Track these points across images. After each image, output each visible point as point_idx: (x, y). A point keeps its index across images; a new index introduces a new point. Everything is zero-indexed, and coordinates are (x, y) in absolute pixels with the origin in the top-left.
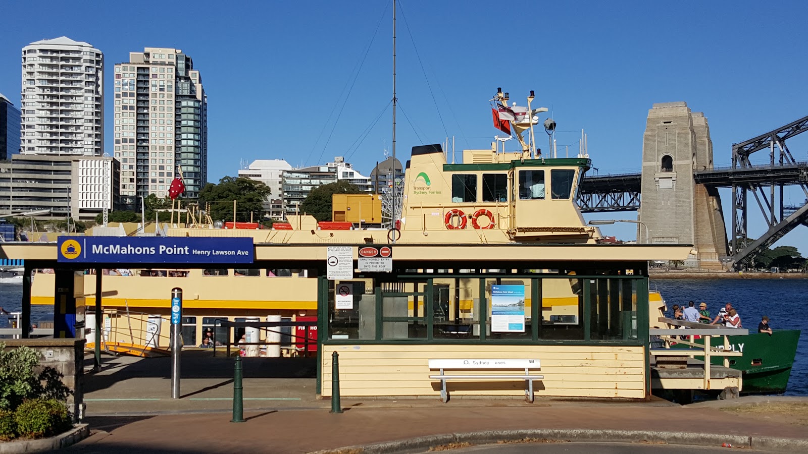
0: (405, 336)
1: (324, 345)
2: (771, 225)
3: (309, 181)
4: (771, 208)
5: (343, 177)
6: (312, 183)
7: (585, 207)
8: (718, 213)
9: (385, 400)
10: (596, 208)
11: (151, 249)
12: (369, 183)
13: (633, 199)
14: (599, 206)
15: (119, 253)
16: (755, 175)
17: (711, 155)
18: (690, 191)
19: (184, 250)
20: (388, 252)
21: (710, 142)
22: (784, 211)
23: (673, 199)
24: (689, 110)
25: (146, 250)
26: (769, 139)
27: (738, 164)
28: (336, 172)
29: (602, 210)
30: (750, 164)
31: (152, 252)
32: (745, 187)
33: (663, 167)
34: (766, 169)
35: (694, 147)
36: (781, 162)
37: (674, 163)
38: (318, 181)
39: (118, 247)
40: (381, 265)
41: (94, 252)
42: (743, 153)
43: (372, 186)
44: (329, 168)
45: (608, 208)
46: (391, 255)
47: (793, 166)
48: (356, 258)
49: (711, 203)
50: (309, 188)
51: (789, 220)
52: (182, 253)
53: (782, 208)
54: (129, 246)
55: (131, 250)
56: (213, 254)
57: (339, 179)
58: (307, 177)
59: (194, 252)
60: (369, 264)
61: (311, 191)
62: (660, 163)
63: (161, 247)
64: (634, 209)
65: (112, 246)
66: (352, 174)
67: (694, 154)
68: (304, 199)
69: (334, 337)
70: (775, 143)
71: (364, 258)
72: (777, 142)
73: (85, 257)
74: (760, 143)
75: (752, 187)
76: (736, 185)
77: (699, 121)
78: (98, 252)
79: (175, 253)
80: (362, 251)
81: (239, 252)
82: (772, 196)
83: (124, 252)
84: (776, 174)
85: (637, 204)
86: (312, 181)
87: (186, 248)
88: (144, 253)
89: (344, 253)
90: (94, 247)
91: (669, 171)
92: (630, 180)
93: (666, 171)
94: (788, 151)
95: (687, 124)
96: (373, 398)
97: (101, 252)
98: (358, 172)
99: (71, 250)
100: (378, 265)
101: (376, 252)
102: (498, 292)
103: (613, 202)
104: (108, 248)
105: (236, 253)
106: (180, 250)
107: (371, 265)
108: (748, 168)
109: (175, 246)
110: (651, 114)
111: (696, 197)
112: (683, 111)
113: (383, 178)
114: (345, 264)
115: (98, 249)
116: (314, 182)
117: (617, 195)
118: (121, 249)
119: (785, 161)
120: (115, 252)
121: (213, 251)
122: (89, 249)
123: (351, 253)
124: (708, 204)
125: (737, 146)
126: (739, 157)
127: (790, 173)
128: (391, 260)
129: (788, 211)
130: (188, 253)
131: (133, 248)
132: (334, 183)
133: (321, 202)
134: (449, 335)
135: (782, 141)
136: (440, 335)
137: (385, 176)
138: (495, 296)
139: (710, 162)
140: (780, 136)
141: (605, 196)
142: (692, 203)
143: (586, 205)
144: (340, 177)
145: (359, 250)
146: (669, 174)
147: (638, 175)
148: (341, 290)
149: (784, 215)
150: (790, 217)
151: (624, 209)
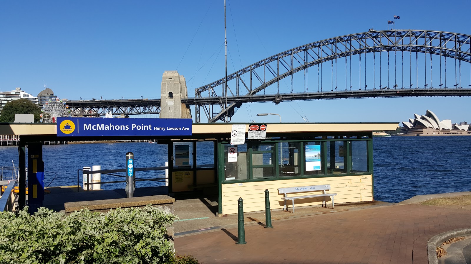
0: (261, 176)
1: (223, 184)
2: (209, 120)
3: (5, 98)
4: (209, 114)
5: (23, 97)
6: (7, 100)
7: (137, 112)
8: (190, 115)
9: (256, 213)
10: (142, 112)
11: (126, 127)
12: (37, 100)
13: (157, 109)
14: (143, 112)
15: (103, 129)
16: (203, 101)
17: (187, 93)
18: (179, 106)
19: (149, 127)
20: (264, 127)
21: (186, 87)
22: (213, 114)
23: (173, 109)
24: (178, 74)
25: (123, 127)
26: (208, 87)
27: (197, 96)
28: (19, 94)
29: (145, 114)
30: (201, 96)
31: (127, 128)
32: (200, 105)
33: (169, 97)
34: (207, 98)
35: (181, 89)
36: (212, 96)
37: (173, 95)
38: (10, 98)
39: (103, 125)
40: (260, 135)
41: (85, 129)
42: (199, 92)
43: (38, 102)
44: (16, 92)
45: (147, 112)
46: (266, 129)
47: (217, 98)
48: (247, 131)
49: (187, 111)
50: (6, 102)
51: (215, 118)
52: (147, 129)
53: (213, 113)
54: (111, 124)
55: (112, 127)
56: (167, 129)
57: (21, 97)
58: (4, 96)
59: (155, 128)
60: (254, 135)
61: (7, 104)
62: (168, 95)
63: (133, 125)
64: (158, 113)
65: (98, 125)
66: (28, 96)
67: (181, 92)
68: (3, 107)
69: (227, 179)
70: (210, 88)
71: (251, 131)
72: (211, 88)
73: (78, 133)
74: (205, 88)
75: (202, 105)
76: (197, 104)
77: (182, 79)
78: (88, 129)
79: (142, 129)
80: (251, 127)
81: (183, 128)
82: (210, 109)
83: (107, 128)
84: (211, 101)
85: (159, 111)
86: (7, 98)
87: (150, 126)
88: (121, 129)
89: (241, 129)
90: (85, 125)
91: (172, 98)
92: (156, 101)
93: (170, 98)
94: (214, 92)
95: (178, 80)
96: (249, 213)
97: (90, 129)
98: (31, 95)
99: (67, 127)
100: (258, 135)
101: (258, 128)
102: (309, 149)
103: (149, 110)
104: (95, 126)
105: (182, 129)
106: (146, 127)
107: (255, 135)
108: (200, 98)
109: (142, 124)
110: (164, 75)
111: (182, 108)
112: (176, 75)
113: (44, 98)
114: (241, 135)
115: (88, 127)
116: (8, 99)
117: (151, 107)
118: (105, 127)
119: (213, 95)
120: (100, 129)
121: (167, 127)
122: (81, 126)
123: (245, 128)
124: (186, 112)
125: (197, 89)
126: (197, 93)
127: (216, 100)
128: (265, 132)
129: (215, 114)
130: (151, 129)
131: (113, 126)
132: (19, 100)
133: (12, 109)
134: (286, 174)
135: (212, 88)
136: (282, 174)
137: (45, 97)
138: (308, 151)
139: (187, 95)
140: (213, 86)
141: (146, 108)
142: (180, 111)
143: (138, 111)
144: (22, 97)
145: (249, 126)
146: (171, 100)
147: (159, 100)
148: (231, 151)
149: (213, 116)
150: (216, 117)
151: (154, 113)
